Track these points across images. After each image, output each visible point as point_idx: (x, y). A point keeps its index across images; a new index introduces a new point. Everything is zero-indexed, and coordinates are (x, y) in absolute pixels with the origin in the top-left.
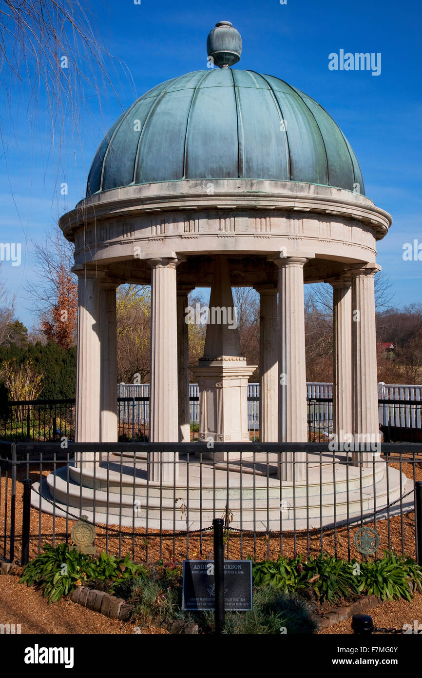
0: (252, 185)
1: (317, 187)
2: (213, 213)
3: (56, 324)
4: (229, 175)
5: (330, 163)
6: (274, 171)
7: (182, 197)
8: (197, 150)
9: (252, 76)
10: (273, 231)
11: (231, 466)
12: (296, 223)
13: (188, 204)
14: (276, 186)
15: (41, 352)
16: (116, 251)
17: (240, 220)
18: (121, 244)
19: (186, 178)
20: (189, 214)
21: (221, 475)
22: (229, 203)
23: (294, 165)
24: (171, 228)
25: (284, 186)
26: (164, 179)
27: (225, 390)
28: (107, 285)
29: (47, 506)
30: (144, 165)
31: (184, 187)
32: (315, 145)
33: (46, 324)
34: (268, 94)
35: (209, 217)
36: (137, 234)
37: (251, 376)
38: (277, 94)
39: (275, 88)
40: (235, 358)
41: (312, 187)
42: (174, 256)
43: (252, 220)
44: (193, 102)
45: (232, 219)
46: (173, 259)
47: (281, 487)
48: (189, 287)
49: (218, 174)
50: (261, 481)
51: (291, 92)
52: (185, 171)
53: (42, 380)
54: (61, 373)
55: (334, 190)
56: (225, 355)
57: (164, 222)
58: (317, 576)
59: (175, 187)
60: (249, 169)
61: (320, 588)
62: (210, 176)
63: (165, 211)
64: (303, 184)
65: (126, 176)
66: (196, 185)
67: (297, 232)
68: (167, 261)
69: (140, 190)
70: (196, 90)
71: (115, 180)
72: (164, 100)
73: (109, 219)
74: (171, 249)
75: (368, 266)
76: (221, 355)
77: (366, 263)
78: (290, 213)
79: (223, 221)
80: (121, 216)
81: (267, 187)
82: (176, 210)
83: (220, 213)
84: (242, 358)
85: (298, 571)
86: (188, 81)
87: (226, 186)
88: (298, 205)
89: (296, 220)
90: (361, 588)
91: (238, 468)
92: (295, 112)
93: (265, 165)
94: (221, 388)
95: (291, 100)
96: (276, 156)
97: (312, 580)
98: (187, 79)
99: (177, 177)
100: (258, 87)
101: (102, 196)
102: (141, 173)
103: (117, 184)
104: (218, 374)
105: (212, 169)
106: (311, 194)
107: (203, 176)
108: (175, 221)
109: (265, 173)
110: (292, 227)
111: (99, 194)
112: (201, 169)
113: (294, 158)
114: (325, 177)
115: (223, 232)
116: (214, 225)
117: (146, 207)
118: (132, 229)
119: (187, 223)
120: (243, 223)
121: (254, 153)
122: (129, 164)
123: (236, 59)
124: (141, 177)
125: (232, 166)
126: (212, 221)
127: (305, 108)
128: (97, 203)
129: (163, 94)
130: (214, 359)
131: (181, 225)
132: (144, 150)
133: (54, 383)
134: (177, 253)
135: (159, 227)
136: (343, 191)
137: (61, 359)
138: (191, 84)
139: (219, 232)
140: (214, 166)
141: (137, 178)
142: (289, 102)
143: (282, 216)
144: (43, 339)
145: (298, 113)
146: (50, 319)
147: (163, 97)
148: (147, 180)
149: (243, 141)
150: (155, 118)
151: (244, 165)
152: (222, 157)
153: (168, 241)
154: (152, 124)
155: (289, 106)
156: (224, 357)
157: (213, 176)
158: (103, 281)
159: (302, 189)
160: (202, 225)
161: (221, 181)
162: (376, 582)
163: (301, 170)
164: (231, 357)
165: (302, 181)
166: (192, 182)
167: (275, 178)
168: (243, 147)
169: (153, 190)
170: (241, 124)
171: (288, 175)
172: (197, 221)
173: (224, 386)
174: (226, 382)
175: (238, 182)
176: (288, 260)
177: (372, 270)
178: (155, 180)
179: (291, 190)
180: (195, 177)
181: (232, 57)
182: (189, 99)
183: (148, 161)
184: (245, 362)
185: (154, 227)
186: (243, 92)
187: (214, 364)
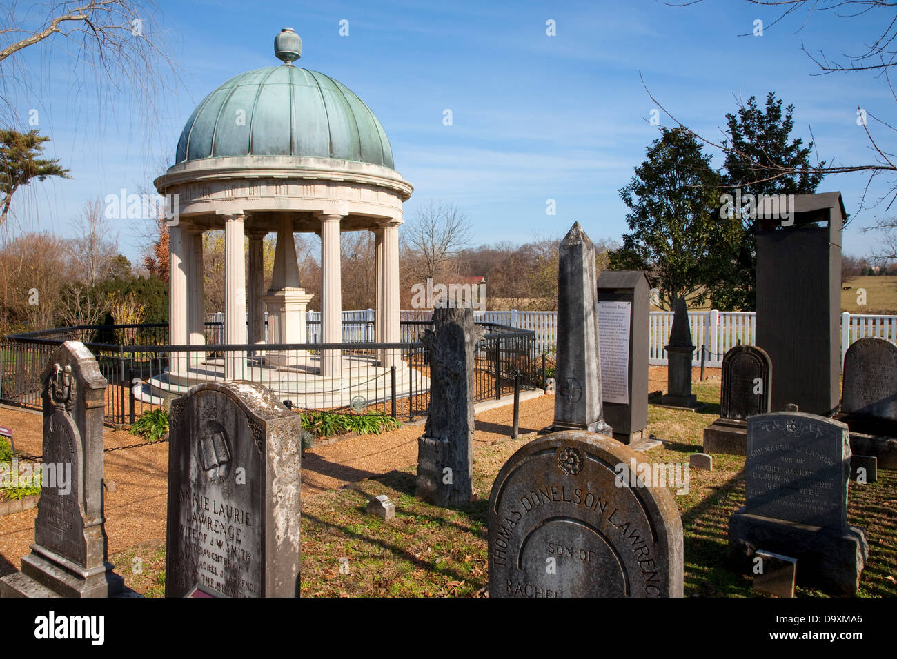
0: (300, 161)
1: (350, 163)
2: (271, 181)
3: (158, 260)
4: (284, 153)
5: (362, 145)
6: (318, 150)
7: (247, 169)
8: (260, 133)
9: (305, 75)
10: (317, 195)
11: (290, 369)
12: (333, 189)
13: (251, 174)
14: (319, 162)
15: (144, 285)
16: (199, 208)
17: (291, 187)
18: (202, 202)
19: (251, 154)
20: (254, 182)
21: (284, 376)
22: (282, 174)
23: (334, 146)
24: (239, 192)
25: (325, 162)
26: (235, 154)
27: (287, 313)
28: (195, 231)
29: (147, 398)
30: (219, 143)
31: (249, 161)
32: (351, 131)
33: (149, 259)
34: (316, 90)
35: (268, 184)
36: (214, 196)
37: (309, 303)
38: (323, 90)
39: (322, 85)
40: (295, 289)
41: (347, 163)
42: (242, 212)
43: (301, 186)
44: (258, 95)
45: (286, 186)
46: (241, 215)
47: (324, 380)
48: (263, 232)
49: (277, 152)
50: (310, 377)
51: (335, 88)
52: (250, 149)
53: (145, 310)
54: (163, 304)
55: (364, 165)
56: (288, 286)
57: (234, 187)
58: (321, 422)
59: (242, 160)
60: (299, 148)
61: (322, 429)
62: (269, 153)
63: (235, 179)
64: (339, 160)
65: (206, 150)
66: (258, 160)
67: (334, 195)
68: (237, 216)
69: (216, 162)
70: (261, 86)
71: (197, 152)
72: (236, 92)
73: (192, 182)
74: (240, 207)
75: (393, 221)
76: (284, 287)
77: (391, 218)
78: (328, 182)
79: (278, 187)
80: (202, 182)
81: (312, 163)
82: (243, 179)
83: (277, 181)
84: (301, 289)
85: (310, 420)
86: (256, 78)
87: (281, 161)
88: (334, 177)
89: (334, 187)
90: (348, 428)
91: (295, 369)
92: (336, 106)
93: (311, 146)
94: (285, 312)
95: (334, 96)
96: (319, 139)
97: (317, 424)
98: (256, 75)
99: (245, 153)
100: (309, 85)
101: (187, 166)
102: (217, 149)
103: (199, 156)
104: (282, 302)
105: (271, 148)
106: (346, 169)
107: (264, 154)
108: (242, 187)
109: (310, 152)
110: (331, 192)
111: (184, 163)
112: (263, 147)
113: (333, 141)
114: (358, 155)
115: (279, 195)
116: (272, 189)
117: (220, 175)
118: (210, 193)
119: (251, 188)
120: (293, 188)
121: (302, 136)
122: (208, 141)
123: (297, 57)
124: (217, 152)
125: (287, 147)
126: (269, 187)
127: (344, 102)
128: (183, 171)
129: (235, 86)
130: (279, 290)
131: (247, 189)
132: (220, 131)
133: (157, 312)
134: (244, 211)
135: (230, 191)
136: (371, 166)
137: (163, 292)
138: (257, 81)
139: (275, 195)
140: (273, 145)
141: (214, 152)
142: (332, 97)
143: (323, 184)
144: (146, 274)
145: (339, 106)
146: (152, 254)
147: (235, 89)
148: (222, 155)
149: (294, 127)
150: (228, 106)
151: (295, 146)
152: (278, 139)
153: (237, 201)
154: (226, 111)
155: (332, 101)
156: (286, 288)
157: (272, 153)
158: (190, 228)
159: (338, 164)
160: (263, 190)
161: (277, 158)
162: (359, 425)
163: (339, 150)
164: (292, 288)
165: (339, 158)
166: (255, 158)
167: (318, 156)
168: (294, 132)
169: (226, 163)
170: (294, 114)
171: (329, 154)
172: (259, 187)
173: (286, 310)
174: (288, 307)
175: (290, 158)
176: (327, 217)
177: (396, 223)
178: (228, 155)
179: (331, 165)
180: (258, 154)
181: (294, 56)
182: (255, 93)
183: (223, 141)
184: (304, 292)
185: (227, 191)
186: (297, 88)
187: (279, 294)
